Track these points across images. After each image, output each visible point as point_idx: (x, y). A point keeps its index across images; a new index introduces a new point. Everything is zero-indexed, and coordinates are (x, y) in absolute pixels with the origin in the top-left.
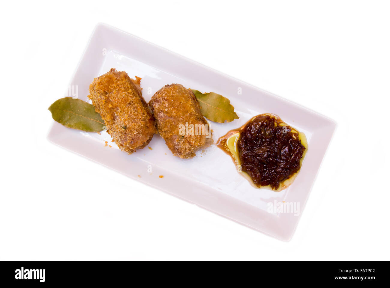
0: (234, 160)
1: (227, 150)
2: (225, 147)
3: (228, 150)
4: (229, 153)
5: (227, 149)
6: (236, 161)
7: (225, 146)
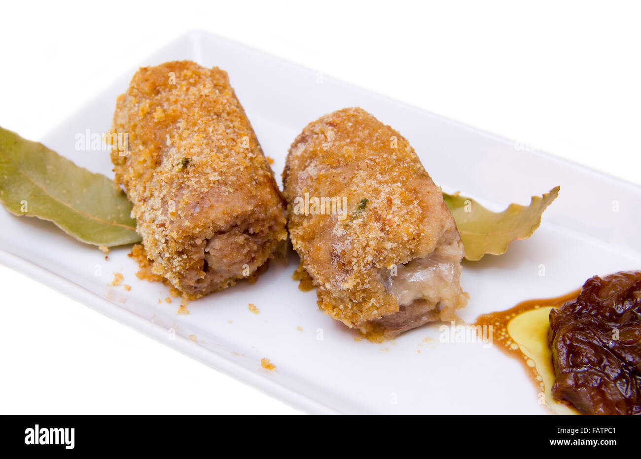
0: (533, 373)
1: (509, 346)
2: (502, 338)
3: (514, 347)
4: (518, 354)
5: (509, 343)
6: (539, 378)
7: (500, 335)
